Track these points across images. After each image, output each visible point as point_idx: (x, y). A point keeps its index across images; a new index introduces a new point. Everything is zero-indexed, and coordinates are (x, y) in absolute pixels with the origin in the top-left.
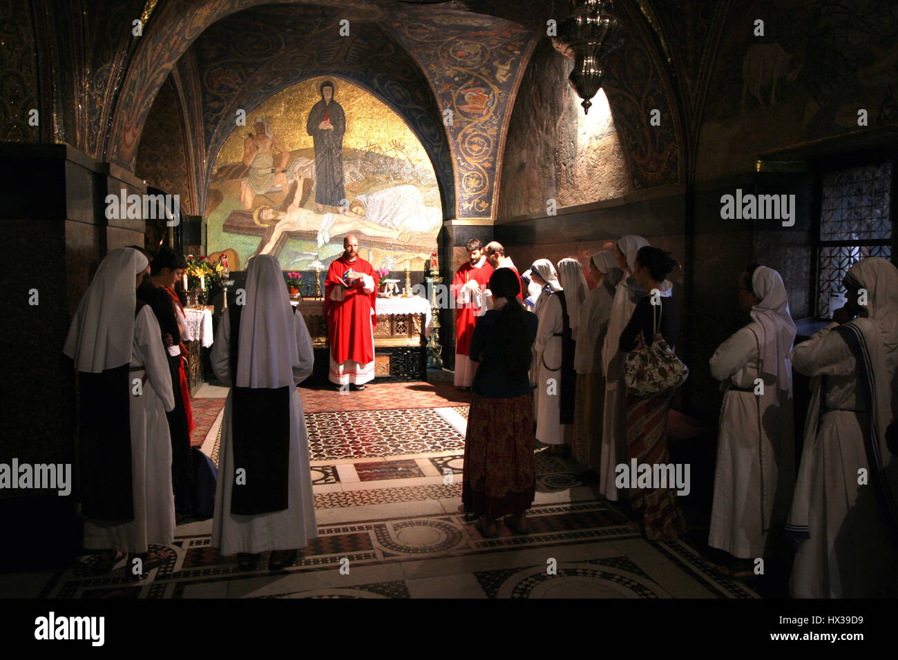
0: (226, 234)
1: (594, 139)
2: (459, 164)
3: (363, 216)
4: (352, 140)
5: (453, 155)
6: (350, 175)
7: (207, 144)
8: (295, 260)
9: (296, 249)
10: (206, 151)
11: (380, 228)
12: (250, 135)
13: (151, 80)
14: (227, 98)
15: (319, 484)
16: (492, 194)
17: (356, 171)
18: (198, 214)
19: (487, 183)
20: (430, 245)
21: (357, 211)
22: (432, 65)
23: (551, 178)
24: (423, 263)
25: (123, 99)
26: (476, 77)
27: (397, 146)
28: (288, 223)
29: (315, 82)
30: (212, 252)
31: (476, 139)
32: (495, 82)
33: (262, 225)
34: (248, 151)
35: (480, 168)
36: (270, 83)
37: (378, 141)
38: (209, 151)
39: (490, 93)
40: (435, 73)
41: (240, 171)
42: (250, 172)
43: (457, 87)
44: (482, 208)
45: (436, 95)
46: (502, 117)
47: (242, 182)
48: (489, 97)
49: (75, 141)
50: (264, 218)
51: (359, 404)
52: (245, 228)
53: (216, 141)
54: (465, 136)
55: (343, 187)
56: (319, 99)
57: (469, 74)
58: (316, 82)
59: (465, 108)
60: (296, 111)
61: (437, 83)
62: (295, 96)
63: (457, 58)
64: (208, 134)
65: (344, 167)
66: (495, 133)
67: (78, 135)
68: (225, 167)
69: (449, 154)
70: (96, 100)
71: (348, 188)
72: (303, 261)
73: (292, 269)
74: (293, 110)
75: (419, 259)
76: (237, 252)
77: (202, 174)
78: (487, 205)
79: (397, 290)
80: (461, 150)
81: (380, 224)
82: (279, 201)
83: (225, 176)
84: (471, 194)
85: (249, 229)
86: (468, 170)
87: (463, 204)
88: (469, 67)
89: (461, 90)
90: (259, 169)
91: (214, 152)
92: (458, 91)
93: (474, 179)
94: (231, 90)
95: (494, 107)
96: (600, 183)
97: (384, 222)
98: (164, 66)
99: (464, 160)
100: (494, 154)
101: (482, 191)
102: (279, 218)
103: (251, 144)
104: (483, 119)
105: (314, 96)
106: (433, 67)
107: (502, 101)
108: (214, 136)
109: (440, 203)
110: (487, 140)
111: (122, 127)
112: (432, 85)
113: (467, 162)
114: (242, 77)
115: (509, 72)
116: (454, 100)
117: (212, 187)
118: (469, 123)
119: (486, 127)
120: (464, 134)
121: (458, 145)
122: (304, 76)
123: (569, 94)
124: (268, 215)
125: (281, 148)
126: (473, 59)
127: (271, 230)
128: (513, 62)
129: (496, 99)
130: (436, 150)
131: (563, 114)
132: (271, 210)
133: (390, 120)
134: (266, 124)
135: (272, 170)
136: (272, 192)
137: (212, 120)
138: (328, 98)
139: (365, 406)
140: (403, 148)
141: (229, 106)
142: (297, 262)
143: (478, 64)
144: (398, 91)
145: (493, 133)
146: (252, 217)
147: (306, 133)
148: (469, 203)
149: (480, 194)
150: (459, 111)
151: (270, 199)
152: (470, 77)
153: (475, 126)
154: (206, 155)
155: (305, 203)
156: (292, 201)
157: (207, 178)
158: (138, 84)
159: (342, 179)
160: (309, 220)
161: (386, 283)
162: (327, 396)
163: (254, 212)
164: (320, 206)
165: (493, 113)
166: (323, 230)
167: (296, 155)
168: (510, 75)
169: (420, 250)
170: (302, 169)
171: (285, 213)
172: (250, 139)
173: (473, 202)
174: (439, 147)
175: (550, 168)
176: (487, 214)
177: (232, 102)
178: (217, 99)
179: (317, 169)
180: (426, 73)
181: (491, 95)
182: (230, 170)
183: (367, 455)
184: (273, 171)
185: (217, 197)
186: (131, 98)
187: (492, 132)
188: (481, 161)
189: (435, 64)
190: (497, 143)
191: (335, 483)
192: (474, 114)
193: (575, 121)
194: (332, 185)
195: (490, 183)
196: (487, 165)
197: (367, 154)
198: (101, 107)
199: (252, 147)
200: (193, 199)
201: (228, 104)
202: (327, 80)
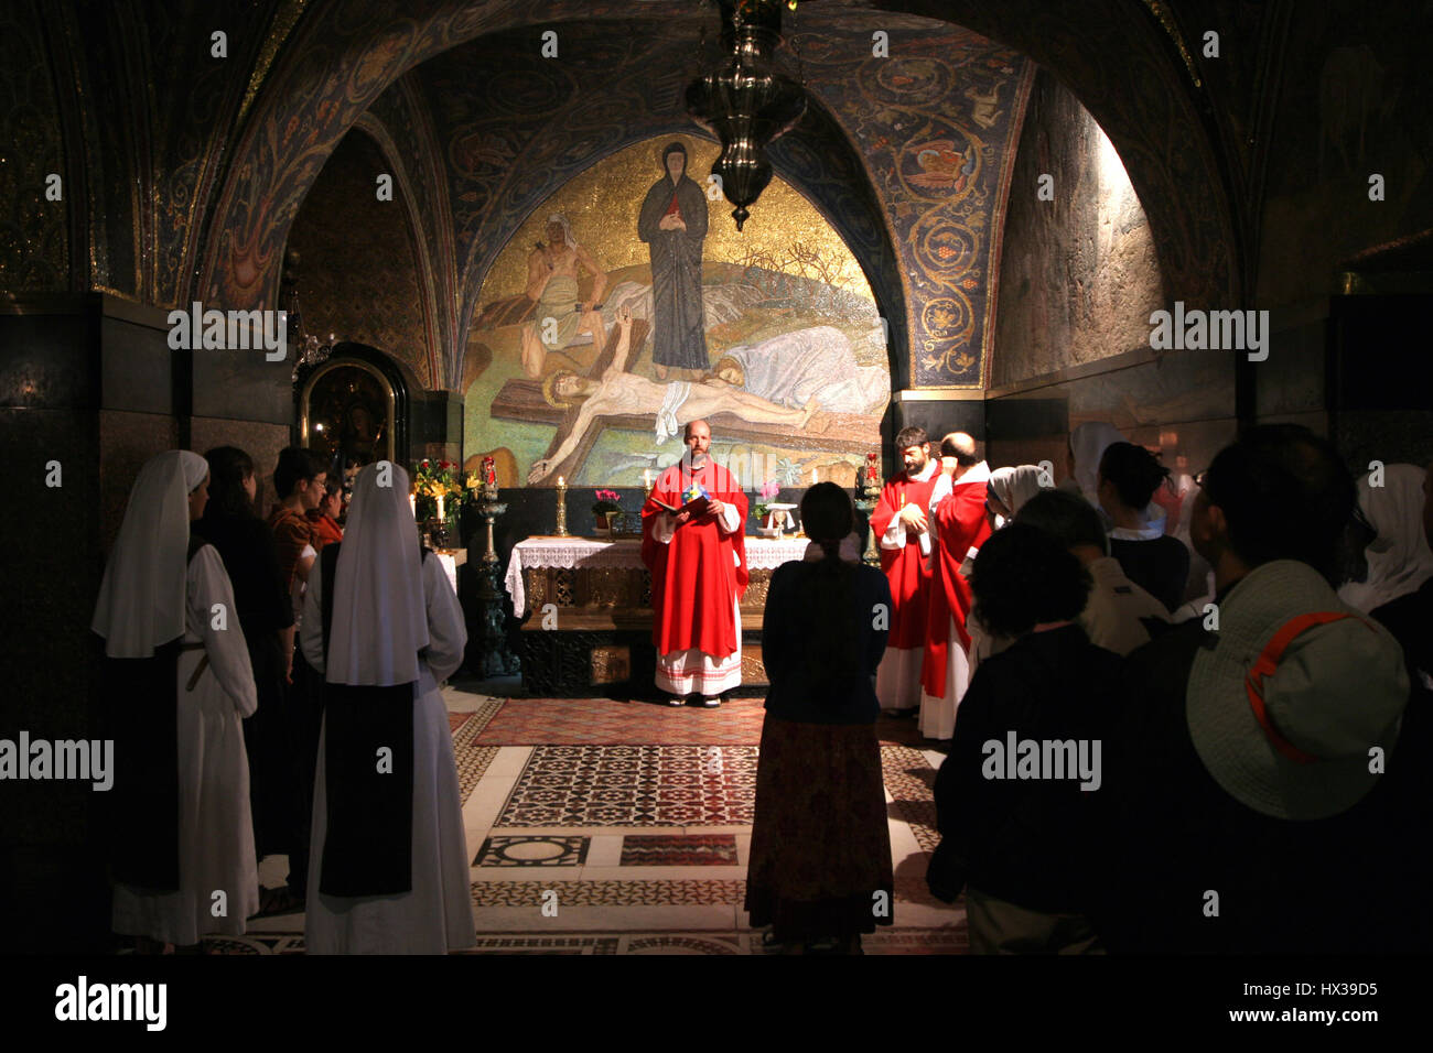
0: (496, 422)
1: (1119, 233)
2: (914, 284)
3: (739, 386)
4: (720, 248)
5: (903, 269)
6: (715, 310)
7: (461, 265)
8: (615, 469)
9: (617, 448)
10: (460, 278)
11: (773, 408)
12: (539, 246)
13: (284, 177)
14: (491, 185)
15: (546, 866)
16: (980, 339)
17: (727, 304)
18: (442, 388)
19: (971, 320)
20: (866, 437)
21: (729, 376)
22: (849, 105)
23: (1062, 308)
24: (854, 472)
25: (225, 211)
26: (934, 121)
27: (805, 255)
28: (605, 400)
29: (653, 145)
30: (471, 454)
31: (944, 237)
32: (974, 128)
33: (558, 406)
34: (535, 274)
35: (956, 290)
36: (568, 154)
37: (768, 248)
38: (465, 277)
39: (966, 149)
40: (857, 118)
41: (524, 310)
42: (538, 311)
43: (902, 141)
44: (963, 367)
45: (864, 159)
46: (993, 193)
47: (525, 331)
48: (964, 157)
49: (132, 284)
50: (561, 392)
51: (694, 733)
52: (528, 410)
53: (478, 258)
54: (923, 232)
55: (702, 332)
56: (659, 175)
57: (920, 118)
58: (656, 145)
59: (920, 180)
60: (618, 199)
61: (862, 136)
62: (617, 172)
63: (895, 90)
64: (462, 248)
65: (705, 297)
66: (980, 224)
67: (139, 275)
68: (497, 303)
69: (896, 267)
70: (174, 217)
71: (712, 334)
72: (629, 469)
73: (610, 483)
74: (614, 198)
75: (846, 465)
76: (514, 453)
77: (453, 318)
78: (972, 360)
79: (791, 524)
80: (917, 258)
81: (771, 400)
82: (589, 361)
83: (495, 320)
84: (940, 340)
85: (536, 412)
86: (931, 296)
87: (924, 360)
88: (920, 103)
89: (910, 146)
90: (554, 304)
91: (475, 278)
92: (903, 148)
93: (945, 313)
94: (496, 170)
95: (975, 174)
96: (1128, 317)
97: (779, 397)
98: (310, 151)
99: (924, 277)
100: (982, 264)
101: (961, 335)
102: (588, 391)
103: (540, 262)
104: (955, 199)
105: (650, 171)
106: (851, 108)
107: (990, 163)
108: (473, 250)
109: (886, 358)
110: (966, 237)
111: (226, 256)
112: (854, 142)
113: (929, 281)
114: (514, 149)
115: (996, 107)
116: (898, 166)
117: (472, 340)
118: (929, 206)
119: (962, 214)
120: (921, 227)
121: (911, 249)
122: (631, 137)
123: (1087, 148)
124: (569, 386)
125: (593, 268)
126: (925, 89)
127: (574, 413)
128: (1001, 89)
129: (978, 160)
130: (875, 259)
131: (1079, 185)
132: (574, 379)
133: (790, 206)
134: (566, 225)
135: (576, 305)
136: (576, 346)
137: (467, 224)
138: (676, 173)
139: (702, 737)
140: (815, 257)
141: (496, 198)
142: (620, 471)
143: (935, 97)
144: (799, 153)
145: (977, 224)
146: (541, 393)
147: (635, 238)
148: (937, 357)
149: (957, 341)
150: (909, 185)
151: (572, 359)
152: (923, 122)
153: (942, 211)
154: (460, 285)
155: (633, 364)
156: (611, 362)
157: (462, 326)
158: (255, 186)
159: (701, 321)
160: (640, 394)
161: (770, 511)
162: (643, 717)
163: (544, 382)
164: (661, 369)
165: (975, 185)
166: (667, 412)
167: (617, 277)
168: (1000, 112)
169: (847, 447)
170: (629, 302)
171: (598, 383)
172: (539, 253)
173: (943, 356)
174: (879, 253)
175: (1062, 290)
176: (972, 377)
177: (501, 190)
178: (475, 187)
179: (656, 303)
180: (839, 119)
181: (968, 153)
182: (504, 308)
183: (656, 823)
184: (578, 308)
185: (481, 357)
186: (243, 209)
187: (974, 222)
188: (957, 277)
189: (854, 102)
190: (986, 242)
191: (574, 865)
192: (937, 190)
193: (1095, 199)
194: (683, 330)
195: (975, 318)
196: (969, 284)
197: (748, 270)
198: (184, 228)
199: (543, 267)
200: (433, 360)
201: (494, 193)
202: (674, 140)
